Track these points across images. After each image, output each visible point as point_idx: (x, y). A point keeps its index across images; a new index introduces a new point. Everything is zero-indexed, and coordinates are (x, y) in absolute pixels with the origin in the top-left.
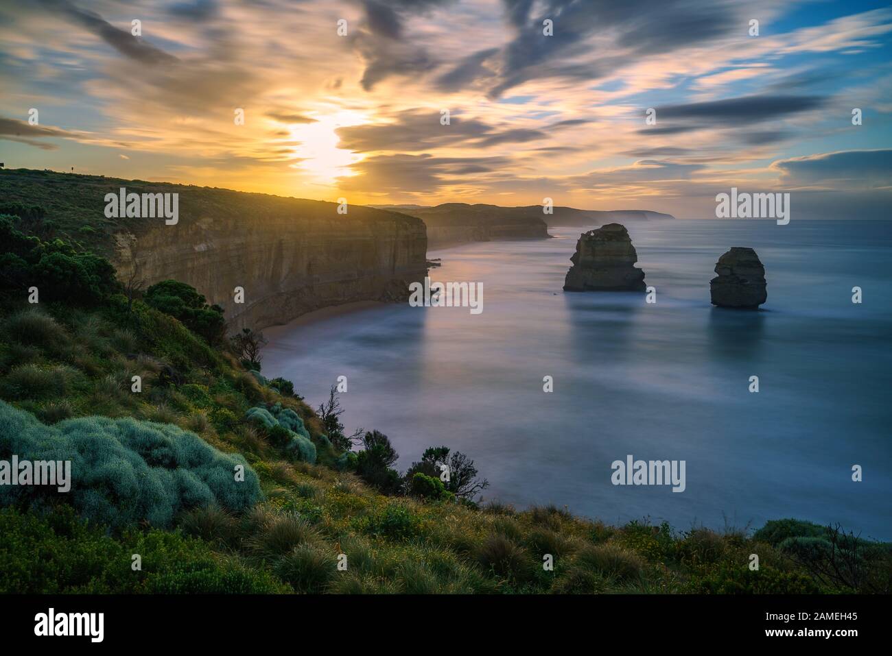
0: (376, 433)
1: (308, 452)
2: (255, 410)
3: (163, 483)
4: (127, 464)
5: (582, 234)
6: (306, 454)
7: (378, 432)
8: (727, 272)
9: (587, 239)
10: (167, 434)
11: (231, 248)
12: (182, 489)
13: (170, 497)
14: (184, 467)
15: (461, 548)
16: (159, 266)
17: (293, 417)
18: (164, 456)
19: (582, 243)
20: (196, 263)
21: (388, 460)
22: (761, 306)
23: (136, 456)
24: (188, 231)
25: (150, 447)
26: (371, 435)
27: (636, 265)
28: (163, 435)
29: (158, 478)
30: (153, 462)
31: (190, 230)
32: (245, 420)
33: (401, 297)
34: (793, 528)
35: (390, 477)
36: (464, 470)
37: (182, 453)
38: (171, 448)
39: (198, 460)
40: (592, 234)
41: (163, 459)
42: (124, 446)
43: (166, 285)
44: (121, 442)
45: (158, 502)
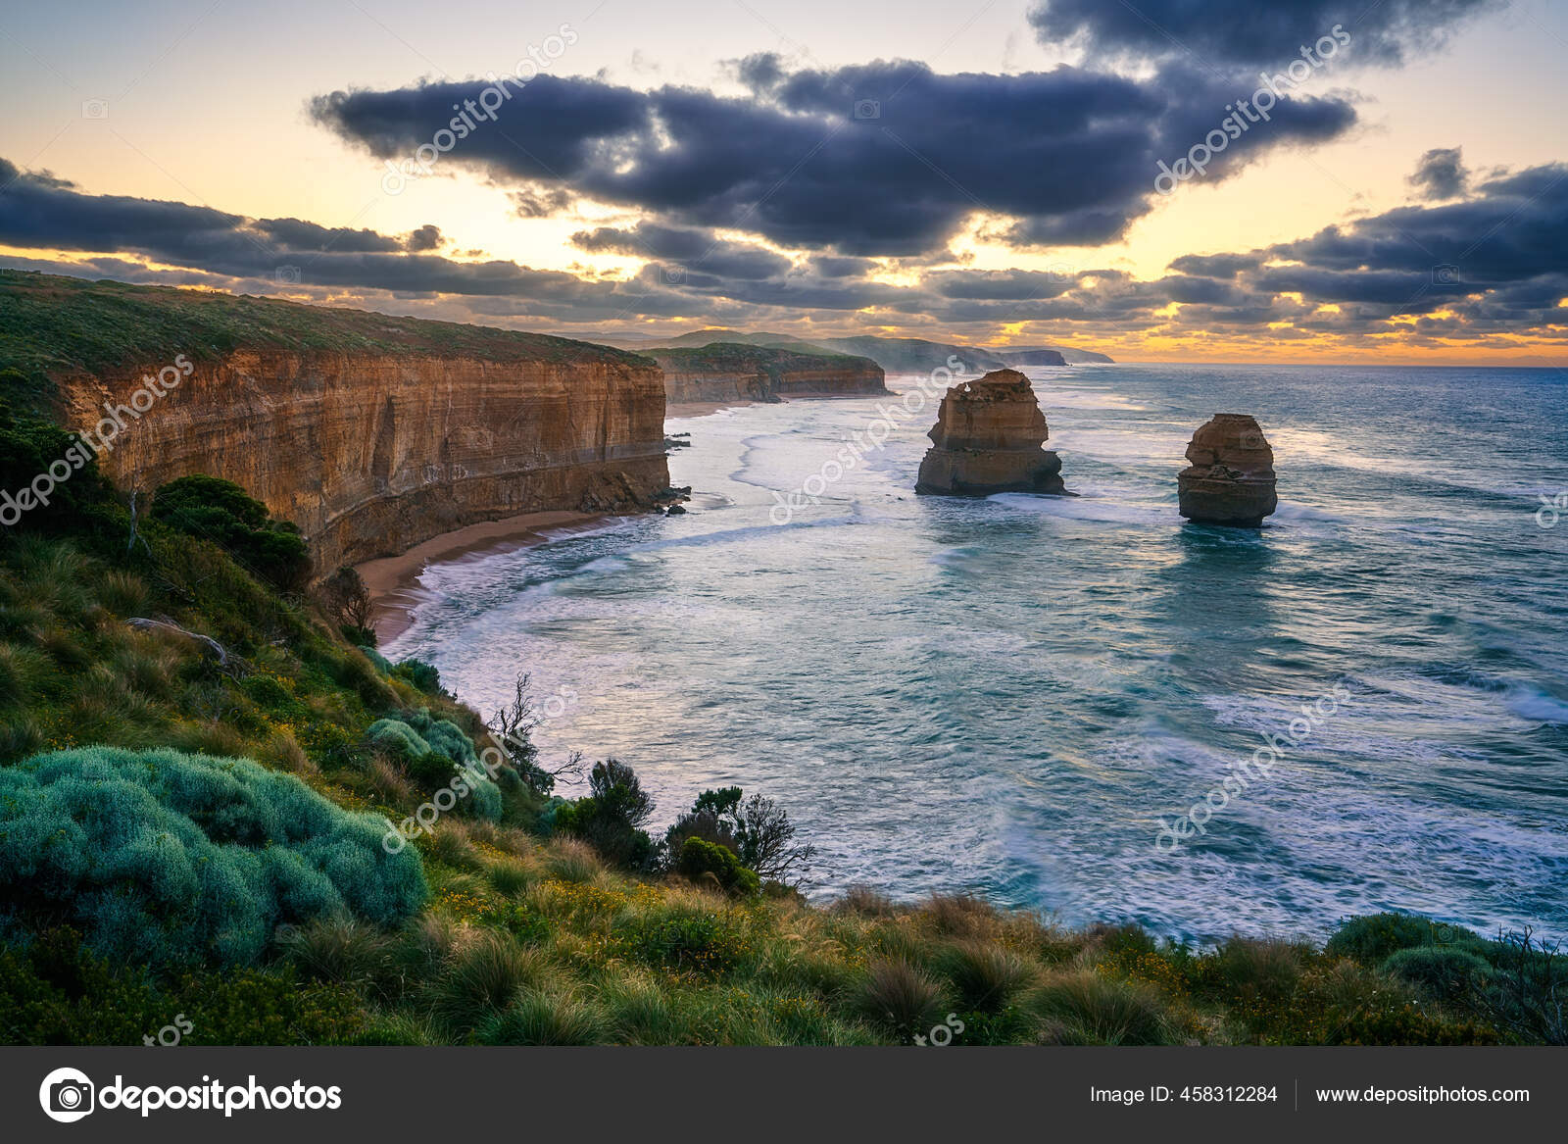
0: (612, 764)
1: (488, 802)
2: (385, 725)
3: (245, 875)
4: (172, 842)
5: (949, 389)
6: (483, 805)
7: (615, 762)
8: (1208, 458)
9: (957, 398)
10: (241, 779)
11: (295, 411)
12: (279, 885)
13: (257, 901)
14: (277, 842)
15: (824, 984)
16: (156, 446)
17: (454, 735)
18: (239, 821)
19: (949, 406)
20: (227, 441)
21: (634, 813)
22: (1266, 520)
23: (185, 822)
24: (211, 380)
25: (213, 805)
26: (602, 767)
27: (1046, 446)
28: (237, 782)
29: (233, 864)
30: (220, 834)
31: (215, 377)
32: (370, 745)
33: (617, 504)
34: (1398, 930)
35: (638, 845)
36: (771, 828)
37: (271, 814)
38: (250, 805)
39: (304, 828)
40: (968, 389)
41: (237, 825)
42: (163, 804)
43: (190, 483)
44: (157, 797)
45: (237, 910)
